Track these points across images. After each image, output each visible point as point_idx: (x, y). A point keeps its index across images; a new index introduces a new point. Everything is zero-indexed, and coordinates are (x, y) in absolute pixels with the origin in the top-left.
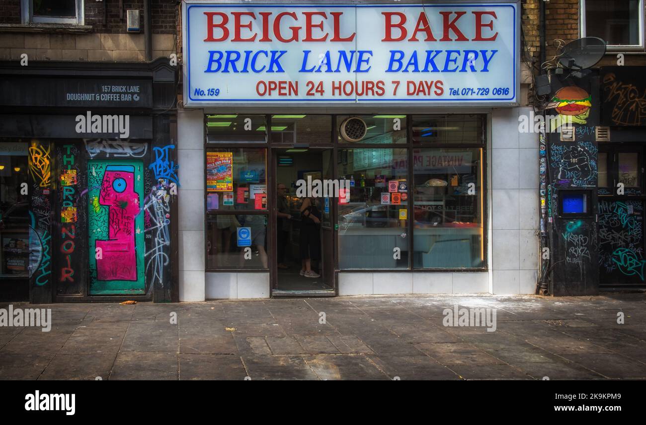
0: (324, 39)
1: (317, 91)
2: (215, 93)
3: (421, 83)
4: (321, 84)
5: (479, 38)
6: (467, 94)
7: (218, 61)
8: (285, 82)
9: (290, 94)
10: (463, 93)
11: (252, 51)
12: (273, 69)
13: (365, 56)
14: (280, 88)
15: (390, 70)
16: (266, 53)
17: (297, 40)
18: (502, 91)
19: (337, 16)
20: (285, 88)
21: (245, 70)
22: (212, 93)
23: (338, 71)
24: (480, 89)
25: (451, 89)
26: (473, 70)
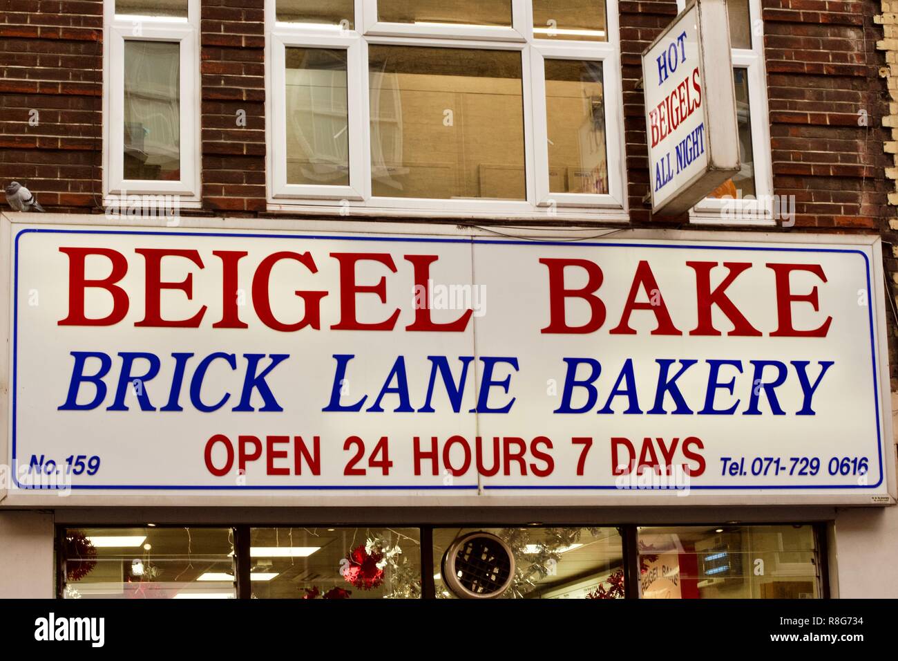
0: (389, 325)
1: (372, 463)
2: (87, 468)
3: (647, 443)
4: (383, 443)
5: (785, 329)
6: (765, 473)
7: (96, 379)
8: (285, 439)
9: (298, 472)
10: (756, 470)
11: (191, 355)
12: (252, 404)
13: (501, 370)
14: (272, 455)
15: (565, 408)
16: (232, 360)
17: (316, 326)
18: (852, 465)
19: (422, 266)
20: (283, 455)
21: (173, 405)
22: (79, 468)
23: (427, 408)
24: (797, 460)
25: (725, 460)
26: (777, 410)
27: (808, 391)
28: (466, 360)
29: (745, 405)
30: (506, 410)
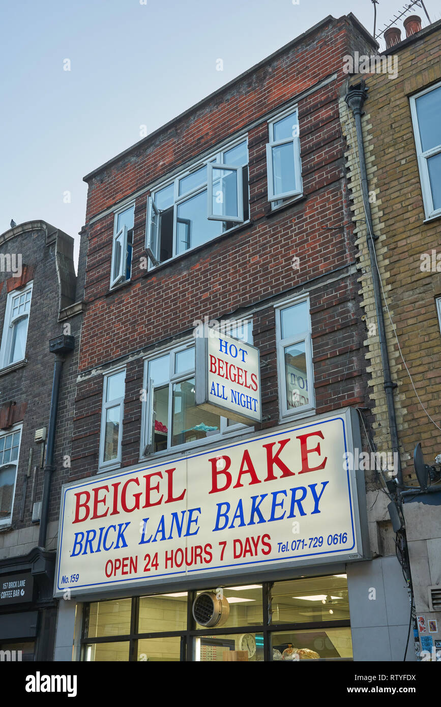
0: (160, 502)
1: (153, 565)
2: (75, 579)
3: (248, 540)
4: (156, 555)
5: (305, 469)
6: (298, 549)
7: (80, 543)
8: (128, 559)
9: (130, 572)
11: (104, 528)
12: (119, 545)
13: (195, 515)
14: (123, 566)
15: (217, 528)
16: (115, 527)
17: (138, 508)
18: (339, 538)
20: (127, 565)
21: (99, 550)
22: (73, 580)
23: (171, 537)
24: (312, 539)
25: (280, 544)
26: (302, 513)
27: (317, 500)
28: (183, 512)
29: (288, 514)
30: (196, 533)
